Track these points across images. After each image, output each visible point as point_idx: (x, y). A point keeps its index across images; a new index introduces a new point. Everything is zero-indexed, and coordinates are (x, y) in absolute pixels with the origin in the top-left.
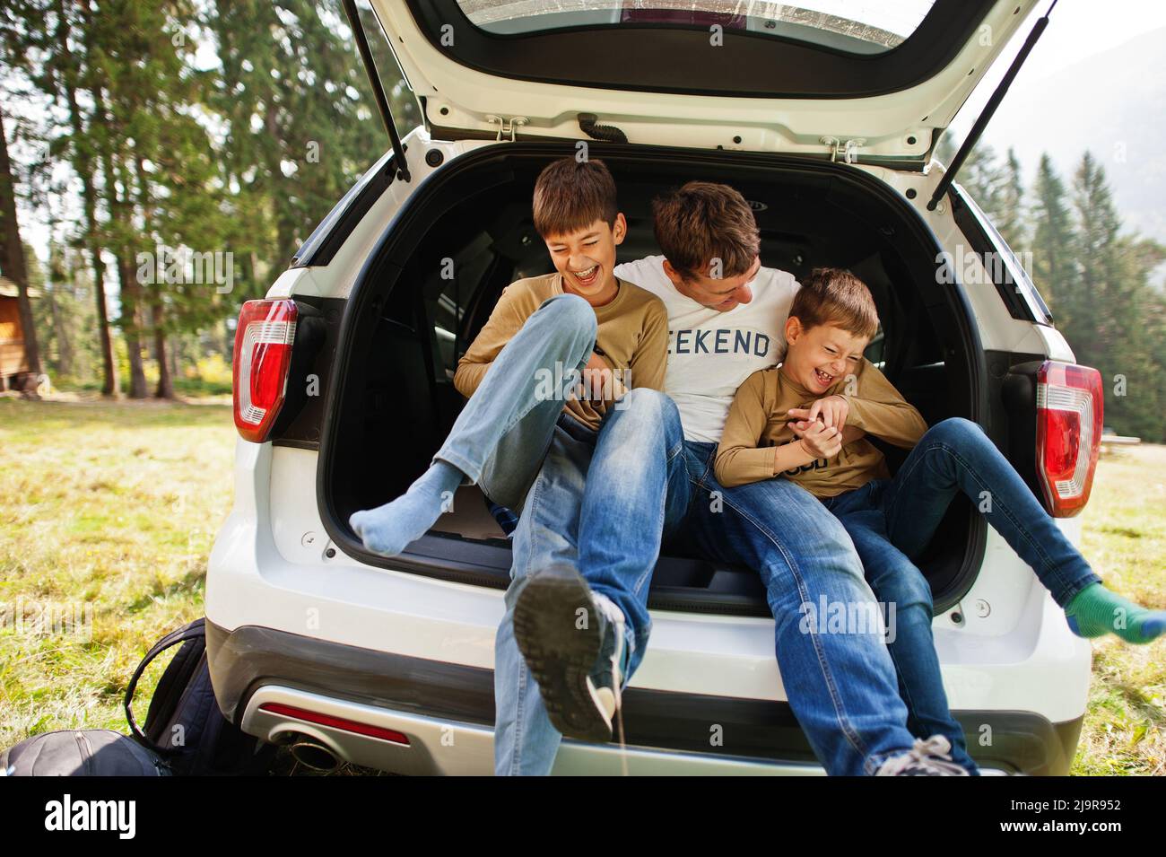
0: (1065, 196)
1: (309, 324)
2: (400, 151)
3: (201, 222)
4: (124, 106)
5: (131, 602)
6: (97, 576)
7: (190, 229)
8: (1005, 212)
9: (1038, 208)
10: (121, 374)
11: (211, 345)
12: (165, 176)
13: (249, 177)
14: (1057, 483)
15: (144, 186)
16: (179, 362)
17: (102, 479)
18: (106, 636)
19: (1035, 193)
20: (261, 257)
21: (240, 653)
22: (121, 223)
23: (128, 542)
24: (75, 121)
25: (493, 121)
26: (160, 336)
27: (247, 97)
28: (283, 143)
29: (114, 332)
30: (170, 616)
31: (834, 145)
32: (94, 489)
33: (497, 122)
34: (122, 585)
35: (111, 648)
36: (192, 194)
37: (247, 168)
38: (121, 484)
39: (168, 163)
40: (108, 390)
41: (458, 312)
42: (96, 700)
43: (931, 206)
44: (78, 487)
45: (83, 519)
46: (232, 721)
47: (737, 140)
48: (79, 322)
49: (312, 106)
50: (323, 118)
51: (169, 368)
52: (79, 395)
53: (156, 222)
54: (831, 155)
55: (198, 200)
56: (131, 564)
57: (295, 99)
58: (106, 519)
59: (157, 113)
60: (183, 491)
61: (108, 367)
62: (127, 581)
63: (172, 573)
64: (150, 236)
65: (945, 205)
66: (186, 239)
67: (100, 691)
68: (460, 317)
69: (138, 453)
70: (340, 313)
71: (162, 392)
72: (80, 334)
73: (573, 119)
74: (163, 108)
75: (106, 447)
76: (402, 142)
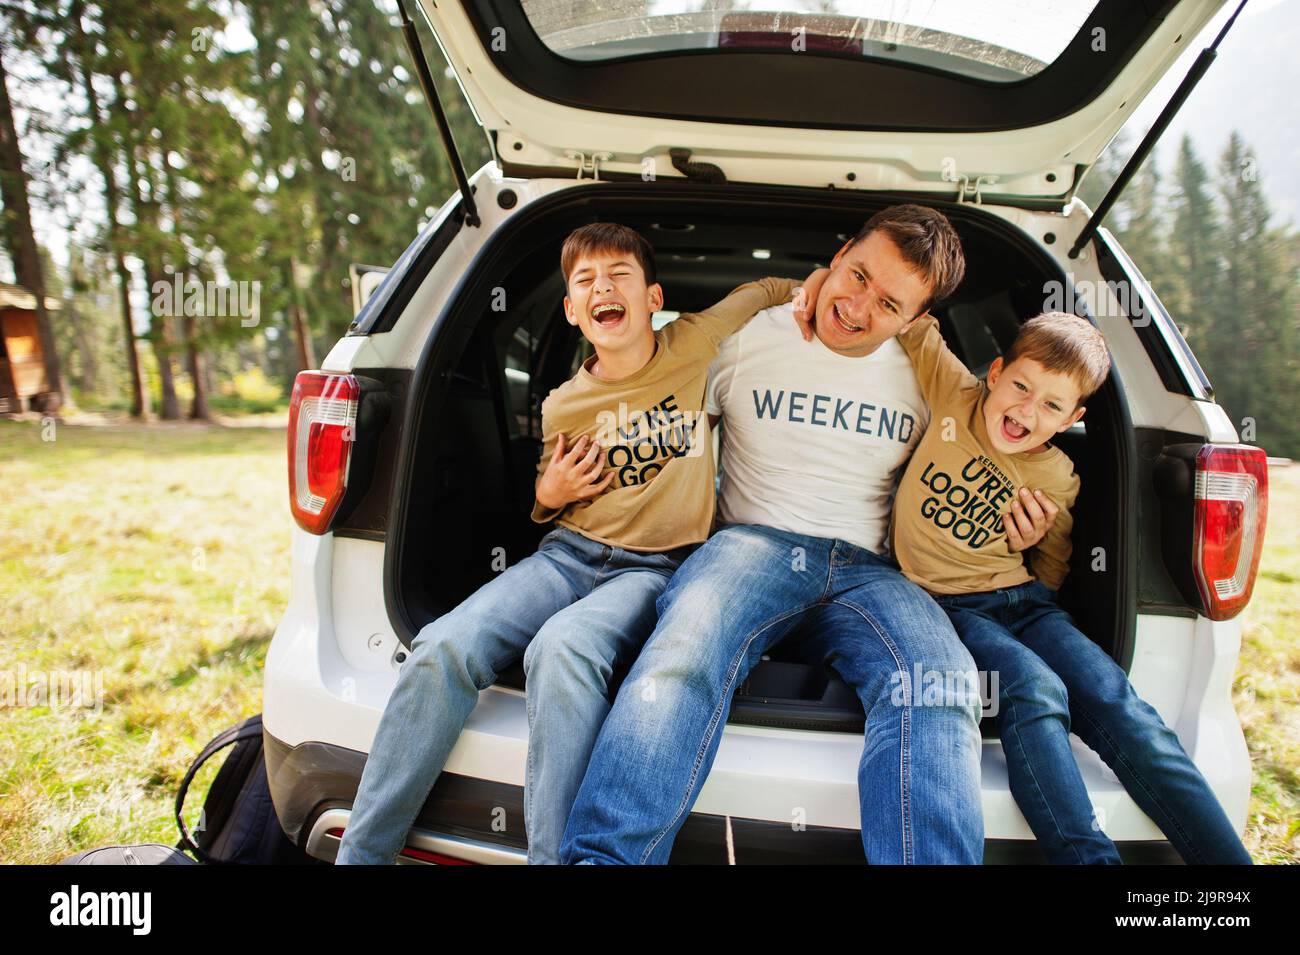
0: (1207, 182)
1: (372, 401)
2: (469, 193)
3: (236, 223)
4: (147, 94)
5: (174, 673)
6: (136, 642)
7: (225, 232)
8: (1140, 201)
9: (1177, 197)
10: (151, 391)
11: (250, 357)
12: (195, 172)
13: (288, 171)
14: (1216, 582)
15: (172, 184)
16: (214, 376)
17: (136, 524)
18: (149, 716)
19: (1174, 178)
20: (304, 260)
21: (304, 772)
22: (147, 224)
23: (167, 601)
24: (93, 112)
25: (573, 157)
26: (193, 351)
27: (284, 83)
28: (324, 132)
29: (143, 348)
30: (218, 693)
31: (962, 182)
32: (128, 534)
33: (578, 158)
34: (163, 653)
35: (155, 732)
36: (226, 192)
37: (285, 161)
38: (157, 529)
39: (198, 159)
40: (136, 411)
41: (531, 344)
42: (141, 793)
43: (1073, 254)
44: (109, 534)
45: (117, 571)
46: (295, 842)
47: (851, 177)
48: (103, 332)
49: (357, 90)
50: (369, 102)
51: (203, 383)
52: (105, 416)
53: (185, 224)
54: (957, 195)
55: (232, 199)
56: (171, 627)
57: (338, 84)
58: (141, 571)
59: (185, 102)
60: (227, 535)
61: (137, 384)
62: (168, 647)
63: (217, 637)
64: (179, 240)
65: (1088, 253)
66: (219, 242)
67: (145, 782)
68: (534, 348)
69: (174, 489)
70: (406, 385)
71: (197, 413)
72: (105, 346)
73: (664, 153)
74: (191, 94)
75: (138, 482)
76: (471, 181)
